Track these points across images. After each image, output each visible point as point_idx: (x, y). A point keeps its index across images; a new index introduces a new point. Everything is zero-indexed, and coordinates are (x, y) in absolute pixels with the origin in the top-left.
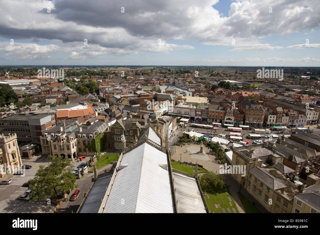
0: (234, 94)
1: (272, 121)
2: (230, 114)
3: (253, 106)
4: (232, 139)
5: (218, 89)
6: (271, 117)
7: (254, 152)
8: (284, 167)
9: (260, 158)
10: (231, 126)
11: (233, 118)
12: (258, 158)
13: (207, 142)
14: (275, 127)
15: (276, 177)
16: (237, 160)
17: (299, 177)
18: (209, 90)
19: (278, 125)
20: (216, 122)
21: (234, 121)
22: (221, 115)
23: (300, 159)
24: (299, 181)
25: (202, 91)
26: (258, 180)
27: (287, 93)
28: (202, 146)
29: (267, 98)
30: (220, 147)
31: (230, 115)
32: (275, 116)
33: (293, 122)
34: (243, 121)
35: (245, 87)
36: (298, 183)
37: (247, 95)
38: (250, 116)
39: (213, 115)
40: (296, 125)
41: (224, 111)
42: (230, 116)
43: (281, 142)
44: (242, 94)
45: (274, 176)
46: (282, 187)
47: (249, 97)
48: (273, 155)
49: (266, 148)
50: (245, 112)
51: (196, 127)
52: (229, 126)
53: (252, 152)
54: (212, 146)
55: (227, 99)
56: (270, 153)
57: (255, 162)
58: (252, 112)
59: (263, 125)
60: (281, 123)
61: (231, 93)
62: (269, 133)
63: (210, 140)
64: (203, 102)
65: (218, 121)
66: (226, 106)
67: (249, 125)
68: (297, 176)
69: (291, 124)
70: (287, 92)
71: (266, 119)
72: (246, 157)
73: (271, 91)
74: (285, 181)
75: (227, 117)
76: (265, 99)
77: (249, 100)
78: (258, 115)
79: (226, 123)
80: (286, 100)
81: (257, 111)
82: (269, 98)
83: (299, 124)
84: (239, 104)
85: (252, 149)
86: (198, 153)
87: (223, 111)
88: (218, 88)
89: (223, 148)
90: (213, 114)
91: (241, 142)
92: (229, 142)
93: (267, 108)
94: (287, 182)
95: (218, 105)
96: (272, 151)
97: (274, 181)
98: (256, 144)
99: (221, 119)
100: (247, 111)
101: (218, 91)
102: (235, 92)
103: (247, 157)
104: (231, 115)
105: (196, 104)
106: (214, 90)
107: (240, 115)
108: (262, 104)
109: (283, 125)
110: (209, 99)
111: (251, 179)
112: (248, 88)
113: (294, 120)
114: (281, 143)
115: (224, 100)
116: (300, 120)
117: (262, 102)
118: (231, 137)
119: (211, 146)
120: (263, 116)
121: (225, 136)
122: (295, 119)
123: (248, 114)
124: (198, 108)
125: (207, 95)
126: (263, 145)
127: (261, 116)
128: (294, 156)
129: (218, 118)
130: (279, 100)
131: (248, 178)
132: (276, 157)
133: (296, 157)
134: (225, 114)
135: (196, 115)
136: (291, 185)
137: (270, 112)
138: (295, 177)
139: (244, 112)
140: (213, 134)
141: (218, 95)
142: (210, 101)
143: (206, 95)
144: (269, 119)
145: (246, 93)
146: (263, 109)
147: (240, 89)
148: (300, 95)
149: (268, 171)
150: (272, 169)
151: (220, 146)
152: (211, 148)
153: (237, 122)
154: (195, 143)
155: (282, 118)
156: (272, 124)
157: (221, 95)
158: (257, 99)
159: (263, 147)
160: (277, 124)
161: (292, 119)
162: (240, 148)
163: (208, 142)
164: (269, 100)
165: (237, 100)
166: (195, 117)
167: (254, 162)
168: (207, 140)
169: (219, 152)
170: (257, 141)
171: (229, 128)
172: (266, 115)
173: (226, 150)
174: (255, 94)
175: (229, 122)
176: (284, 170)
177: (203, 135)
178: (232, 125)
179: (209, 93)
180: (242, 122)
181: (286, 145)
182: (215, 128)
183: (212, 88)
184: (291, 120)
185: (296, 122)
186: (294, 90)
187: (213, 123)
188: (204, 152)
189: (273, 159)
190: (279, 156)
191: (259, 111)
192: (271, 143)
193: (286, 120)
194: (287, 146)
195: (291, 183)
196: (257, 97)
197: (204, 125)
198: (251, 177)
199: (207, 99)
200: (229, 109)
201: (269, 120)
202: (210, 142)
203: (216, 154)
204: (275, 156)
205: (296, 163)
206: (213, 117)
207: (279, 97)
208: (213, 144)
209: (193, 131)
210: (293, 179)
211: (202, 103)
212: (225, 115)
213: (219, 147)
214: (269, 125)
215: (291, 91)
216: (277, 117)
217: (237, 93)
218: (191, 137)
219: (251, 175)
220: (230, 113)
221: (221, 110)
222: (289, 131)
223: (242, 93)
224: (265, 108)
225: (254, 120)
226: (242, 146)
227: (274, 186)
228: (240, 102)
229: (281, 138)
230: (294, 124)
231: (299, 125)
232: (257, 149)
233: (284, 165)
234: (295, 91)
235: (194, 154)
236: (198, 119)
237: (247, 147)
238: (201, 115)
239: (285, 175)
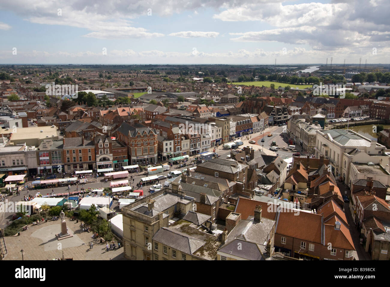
0: (104, 115)
1: (169, 150)
2: (104, 151)
3: (139, 131)
4: (116, 193)
5: (74, 107)
6: (167, 144)
7: (155, 205)
8: (197, 216)
9: (165, 211)
10: (109, 172)
11: (110, 156)
12: (162, 212)
13: (71, 210)
14: (175, 159)
15: (190, 234)
16: (131, 226)
17: (216, 223)
18: (57, 112)
19: (178, 155)
20: (82, 170)
21: (113, 161)
22: (90, 154)
23: (213, 197)
24: (217, 229)
25: (41, 114)
26: (168, 249)
27: (181, 104)
28: (64, 221)
29: (155, 115)
30: (98, 213)
31: (104, 152)
32: (172, 142)
33: (195, 146)
34: (128, 159)
35: (120, 100)
36: (217, 232)
37: (125, 114)
38: (137, 148)
39: (74, 158)
40: (199, 150)
41: (94, 146)
42: (104, 154)
43: (186, 180)
44: (118, 114)
45: (188, 233)
46: (200, 246)
47: (129, 117)
48: (181, 202)
49: (170, 193)
51: (43, 187)
52: (107, 172)
53: (151, 206)
54: (84, 215)
55: (94, 123)
56: (176, 199)
57: (159, 222)
58: (139, 141)
59: (158, 159)
60: (181, 150)
61: (99, 112)
62: (168, 170)
63: (76, 205)
64: (50, 136)
65: (85, 166)
66: (95, 137)
67: (138, 163)
68: (214, 223)
69: (193, 150)
70: (179, 103)
71: (160, 149)
72: (145, 217)
73: (159, 104)
74: (202, 236)
75: (99, 157)
76: (153, 117)
77: (131, 121)
78: (148, 144)
79: (100, 167)
80: (181, 114)
81: (146, 138)
82: (158, 114)
83: (203, 148)
84: (117, 130)
85: (152, 200)
86: (57, 238)
87: (92, 147)
88: (73, 106)
89: (103, 212)
90: (74, 155)
91: (131, 194)
92: (111, 199)
93: (159, 131)
94: (205, 236)
95: (81, 138)
96: (178, 196)
97: (189, 241)
98: (153, 191)
99: (90, 161)
100: (131, 140)
101: (74, 110)
102: (105, 110)
103: (146, 216)
104: (107, 152)
105: (36, 142)
106: (67, 110)
107: (121, 149)
108: (150, 125)
109: (184, 154)
110: (61, 128)
111: (157, 251)
112: (125, 101)
113: (196, 144)
114: (187, 181)
115: (89, 127)
116: (203, 143)
117: (150, 122)
118: (114, 190)
119: (81, 216)
120: (156, 145)
121: (102, 190)
122: (197, 142)
123: (134, 146)
124: (41, 150)
125: (55, 121)
126: (165, 191)
127: (153, 145)
128: (206, 196)
129: (84, 162)
130: (172, 116)
131: (154, 251)
132: (186, 203)
133: (208, 197)
134: (96, 152)
135: (39, 163)
136: (210, 239)
137: (165, 136)
138: (212, 225)
139: (127, 143)
140: (81, 193)
141: (76, 118)
142: (63, 133)
143: (53, 120)
144: (165, 147)
145: (124, 110)
146: (155, 134)
147: (113, 105)
148: (196, 105)
149: (178, 229)
150: (183, 224)
151: (98, 212)
152: (82, 220)
153: (118, 161)
154: (48, 219)
155: (181, 143)
156: (169, 155)
157: (81, 118)
158: (142, 118)
159: (166, 194)
160: (176, 153)
161: (193, 142)
162: (133, 205)
163: (74, 209)
164: (159, 117)
165: (112, 125)
166: (39, 168)
167: (158, 221)
168: (72, 207)
169: (98, 222)
170: (155, 186)
171: (106, 175)
172: (159, 142)
173: (110, 216)
174: (137, 111)
175: (106, 165)
176: (198, 221)
177: (60, 199)
178: (112, 169)
179: (58, 117)
180: (126, 161)
181: (194, 183)
182: (82, 181)
183: (62, 107)
184: (193, 144)
185: (199, 146)
186: (188, 100)
187: (77, 172)
188: (70, 232)
189: (182, 207)
190: (188, 201)
191: (149, 137)
192: (175, 183)
193: (187, 144)
194: (195, 184)
195: (210, 235)
196: (142, 115)
197: (60, 180)
198: (157, 248)
199: (56, 128)
200: (101, 141)
201: (164, 150)
202: (78, 209)
203: (93, 227)
204: (183, 202)
205: (209, 204)
206: (75, 161)
207: (172, 112)
208: (83, 211)
209: (38, 196)
210: (210, 230)
211: (47, 138)
212: (96, 154)
213: (96, 214)
214: (167, 157)
215: (185, 101)
216: (175, 143)
217: (110, 112)
218: (37, 210)
219: (157, 244)
220: (104, 148)
221: (88, 144)
222: (193, 161)
223: (117, 111)
224: (156, 131)
225: (144, 154)
226: (133, 201)
227: (190, 248)
228: (117, 127)
229: (185, 173)
230: (197, 150)
231: (203, 150)
232: (158, 200)
233: (197, 213)
234: (190, 101)
235: (49, 241)
236: (44, 170)
237: (142, 201)
238: (49, 162)
239: (201, 227)
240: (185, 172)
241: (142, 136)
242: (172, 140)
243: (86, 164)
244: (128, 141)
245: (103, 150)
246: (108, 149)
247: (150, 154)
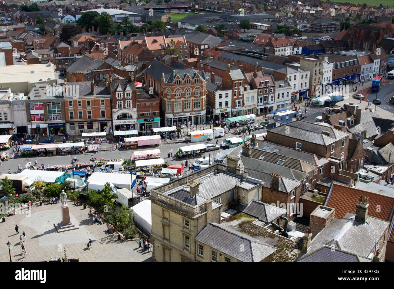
0: (125, 47)
1: (224, 105)
2: (124, 104)
3: (178, 74)
4: (142, 169)
5: (80, 34)
6: (221, 96)
7: (201, 188)
8: (265, 208)
9: (216, 199)
10: (133, 136)
11: (133, 112)
12: (211, 200)
13: (76, 190)
14: (232, 120)
15: (253, 235)
16: (164, 218)
17: (294, 221)
18: (54, 42)
19: (238, 114)
20: (91, 132)
21: (137, 119)
22: (103, 108)
23: (292, 181)
24: (296, 230)
25: (32, 45)
26: (218, 255)
27: (245, 32)
28: (66, 205)
29: (204, 50)
30: (114, 196)
31: (124, 106)
32: (230, 92)
33: (265, 100)
34: (161, 117)
35: (149, 25)
36: (295, 234)
37: (156, 47)
38: (174, 100)
39: (80, 113)
40: (272, 107)
41: (109, 96)
42: (124, 108)
43: (250, 152)
44: (146, 46)
45: (249, 233)
46: (268, 255)
47: (163, 52)
48: (241, 186)
49: (224, 172)
50: (161, 91)
51: (35, 154)
52: (128, 136)
53: (195, 190)
54: (94, 198)
55: (110, 61)
56: (234, 182)
57: (206, 214)
58: (178, 90)
59: (207, 117)
60: (243, 106)
61: (117, 43)
62: (222, 137)
63: (83, 184)
64: (45, 79)
65: (96, 125)
66: (111, 82)
67: (175, 123)
68: (292, 221)
69: (263, 107)
70: (243, 30)
71: (210, 103)
72: (186, 206)
73: (210, 32)
74: (272, 239)
75: (117, 112)
76: (200, 53)
77: (167, 58)
78: (192, 95)
79: (118, 128)
80: (244, 49)
81: (188, 86)
82: (209, 48)
83: (278, 104)
84: (143, 72)
85: (196, 181)
86: (56, 229)
87: (107, 97)
88: (78, 33)
89: (122, 196)
90: (80, 108)
91: (164, 170)
92: (134, 177)
93: (210, 74)
94: (276, 239)
95: (90, 83)
96: (236, 176)
97: (251, 245)
98: (198, 168)
99: (104, 119)
100: (165, 88)
101: (79, 40)
102: (127, 40)
103: (187, 204)
104: (129, 105)
105: (26, 88)
106: (69, 40)
107: (149, 101)
108: (195, 65)
109: (248, 112)
110: (60, 66)
111: (203, 258)
112: (158, 27)
113: (268, 96)
114: (251, 155)
115: (102, 66)
116: (279, 95)
117: (195, 60)
118: (139, 164)
119: (90, 200)
120: (204, 97)
121: (120, 163)
122: (269, 93)
123: (169, 97)
124: (32, 99)
125: (52, 56)
126: (217, 168)
127: (200, 97)
128: (280, 179)
129: (94, 119)
130: (230, 52)
131: (197, 257)
132: (248, 188)
133: (284, 180)
134: (112, 105)
135: (30, 119)
136: (284, 244)
137: (218, 83)
138: (289, 223)
139: (159, 92)
140: (91, 166)
141: (83, 52)
142: (63, 74)
143: (48, 55)
144: (217, 100)
145: (155, 41)
146: (202, 79)
147: (138, 32)
148: (270, 35)
149: (235, 226)
150: (244, 219)
151: (115, 194)
152: (92, 205)
153: (145, 120)
154: (44, 201)
155: (243, 95)
156: (224, 112)
157: (90, 53)
158: (184, 55)
159: (218, 173)
160: (235, 110)
161: (263, 94)
162: (166, 188)
163: (80, 189)
164: (209, 53)
165: (136, 63)
166: (29, 127)
167: (204, 213)
168: (77, 185)
169: (114, 210)
170: (201, 159)
171: (127, 140)
172: (209, 92)
173: (132, 202)
174: (176, 42)
175: (126, 125)
176: (266, 216)
177: (60, 174)
178: (136, 132)
179: (56, 51)
180: (158, 120)
181: (262, 158)
182: (90, 148)
183: (61, 35)
184: (262, 97)
185: (272, 100)
186: (257, 26)
187: (84, 134)
188: (74, 221)
189: (243, 194)
190: (252, 186)
191: (193, 84)
192: (233, 157)
193: (253, 97)
194: (264, 160)
195: (284, 239)
196: (183, 49)
197: (61, 146)
198: (202, 253)
199: (53, 67)
200: (120, 89)
201: (217, 106)
202: (85, 189)
203: (107, 217)
204: (244, 187)
205: (285, 191)
206: (81, 117)
207: (230, 46)
208: (93, 192)
209: (29, 168)
210: (285, 231)
211: (41, 82)
212: (112, 108)
213: (113, 197)
214: (220, 116)
215: (252, 28)
216: (234, 94)
217: (134, 43)
218: (28, 187)
219: (201, 247)
220: (124, 99)
221: (101, 93)
222: (261, 124)
223: (144, 41)
224: (205, 75)
225: (185, 110)
226: (167, 181)
227: (252, 256)
228: (144, 67)
229: (249, 143)
230: (268, 106)
231: (278, 106)
232: (205, 181)
233: (265, 204)
234: (259, 27)
236: (37, 130)
237: (181, 182)
238: (44, 119)
239: (271, 226)
240: (248, 140)
241: (183, 82)
242: (229, 89)
243: (97, 122)
244: (161, 89)
245: (122, 101)
246: (131, 101)
247: (195, 111)
